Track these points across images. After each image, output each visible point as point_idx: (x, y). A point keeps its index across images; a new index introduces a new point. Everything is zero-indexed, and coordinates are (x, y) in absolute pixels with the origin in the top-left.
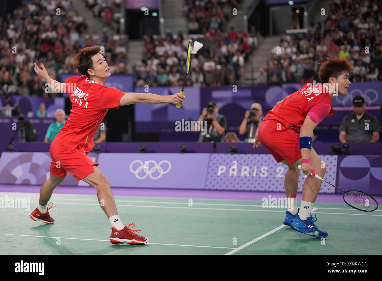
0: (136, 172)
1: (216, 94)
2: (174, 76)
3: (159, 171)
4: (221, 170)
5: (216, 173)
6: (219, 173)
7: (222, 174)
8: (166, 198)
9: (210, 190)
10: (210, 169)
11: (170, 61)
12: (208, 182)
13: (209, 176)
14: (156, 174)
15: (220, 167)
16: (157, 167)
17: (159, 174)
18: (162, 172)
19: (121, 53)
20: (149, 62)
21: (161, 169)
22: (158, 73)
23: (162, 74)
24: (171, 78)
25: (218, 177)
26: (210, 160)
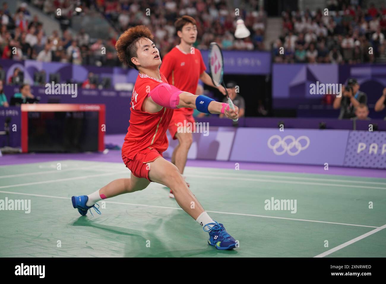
0: (275, 148)
1: (354, 71)
2: (312, 52)
3: (297, 147)
4: (361, 147)
5: (356, 150)
6: (359, 150)
7: (362, 151)
8: (304, 174)
9: (349, 167)
10: (349, 147)
11: (308, 38)
12: (347, 160)
13: (348, 153)
14: (294, 149)
15: (360, 145)
16: (296, 143)
17: (297, 150)
18: (300, 148)
19: (260, 30)
20: (287, 39)
21: (300, 145)
22: (296, 49)
23: (300, 50)
24: (309, 54)
25: (358, 154)
26: (349, 137)
